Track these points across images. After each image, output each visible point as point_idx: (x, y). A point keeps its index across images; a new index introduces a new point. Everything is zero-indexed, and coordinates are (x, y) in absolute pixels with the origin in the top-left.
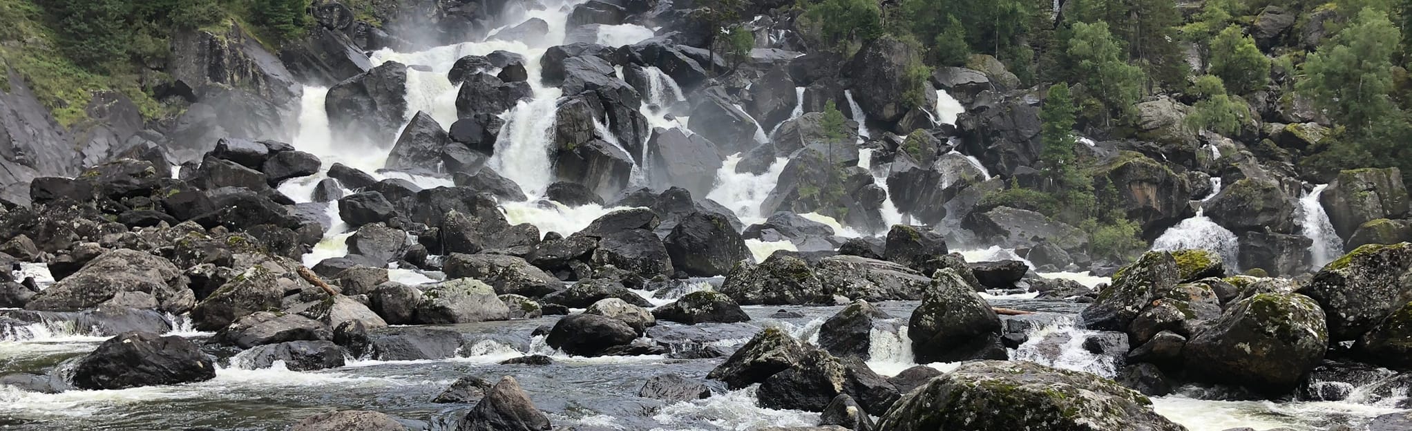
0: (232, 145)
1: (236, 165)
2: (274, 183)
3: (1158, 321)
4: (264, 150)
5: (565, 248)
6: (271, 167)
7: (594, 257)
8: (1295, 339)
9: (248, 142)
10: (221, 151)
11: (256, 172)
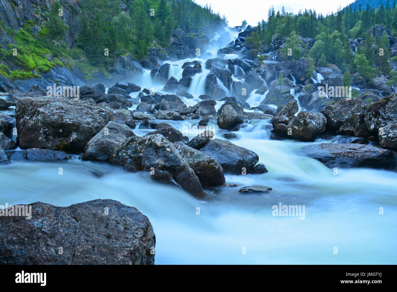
0: (120, 83)
1: (120, 89)
2: (129, 93)
3: (280, 120)
4: (128, 85)
5: (188, 109)
6: (129, 89)
7: (196, 112)
8: (308, 125)
9: (124, 83)
10: (117, 85)
11: (124, 90)
